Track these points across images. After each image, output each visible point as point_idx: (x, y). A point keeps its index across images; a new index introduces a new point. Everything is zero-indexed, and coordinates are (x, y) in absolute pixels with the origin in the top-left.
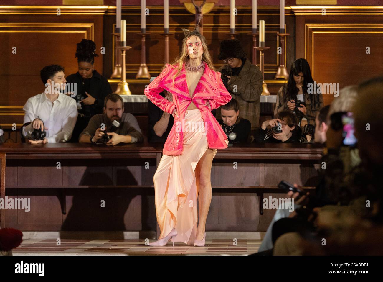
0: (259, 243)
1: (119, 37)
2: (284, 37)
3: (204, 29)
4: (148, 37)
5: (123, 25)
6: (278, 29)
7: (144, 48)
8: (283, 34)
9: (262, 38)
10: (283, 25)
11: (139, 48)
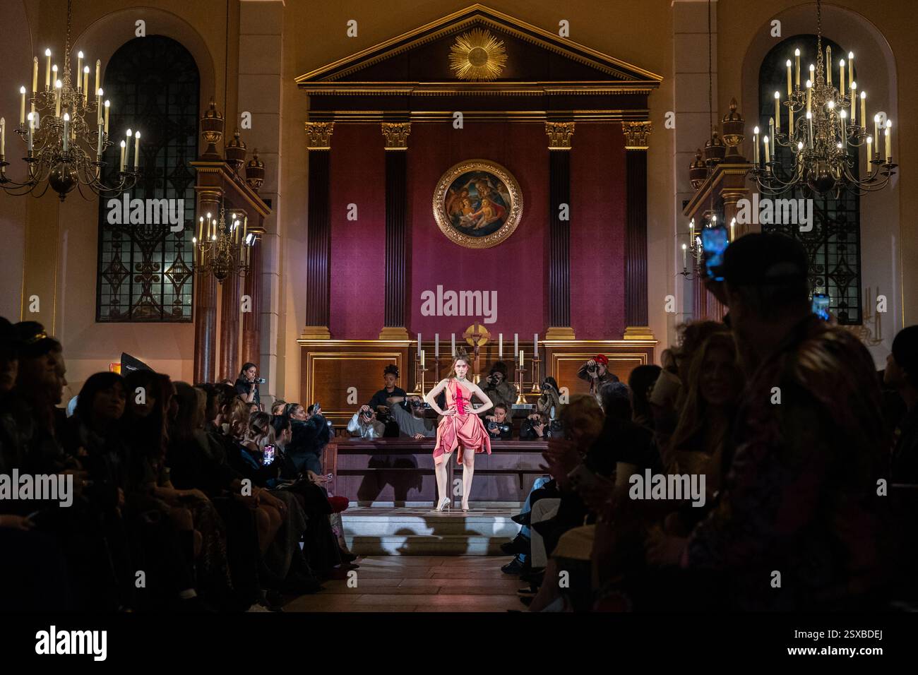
0: (520, 510)
1: (419, 362)
2: (537, 363)
3: (480, 357)
4: (440, 363)
5: (422, 354)
6: (533, 357)
7: (437, 370)
8: (536, 361)
9: (522, 363)
10: (536, 354)
11: (434, 371)
